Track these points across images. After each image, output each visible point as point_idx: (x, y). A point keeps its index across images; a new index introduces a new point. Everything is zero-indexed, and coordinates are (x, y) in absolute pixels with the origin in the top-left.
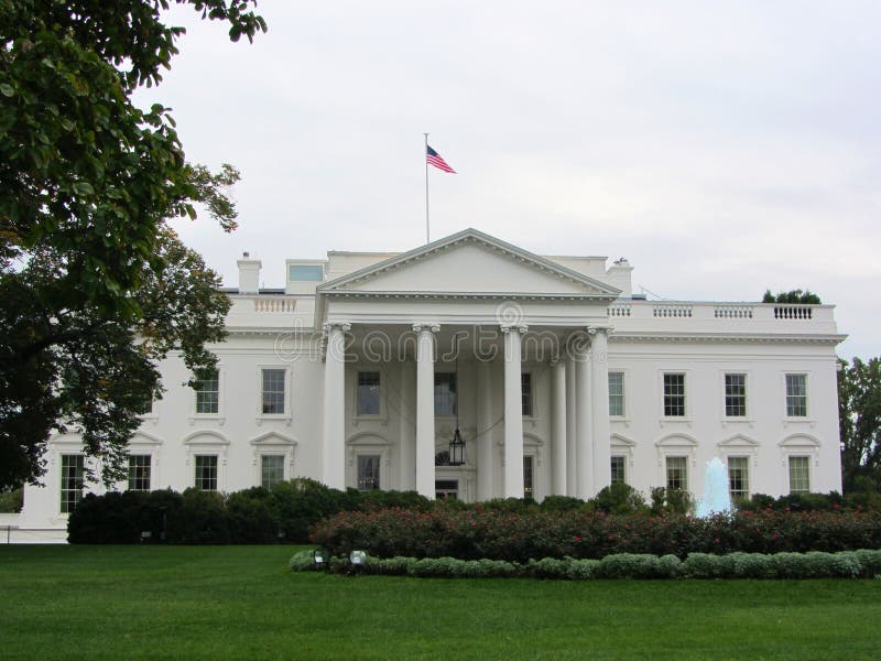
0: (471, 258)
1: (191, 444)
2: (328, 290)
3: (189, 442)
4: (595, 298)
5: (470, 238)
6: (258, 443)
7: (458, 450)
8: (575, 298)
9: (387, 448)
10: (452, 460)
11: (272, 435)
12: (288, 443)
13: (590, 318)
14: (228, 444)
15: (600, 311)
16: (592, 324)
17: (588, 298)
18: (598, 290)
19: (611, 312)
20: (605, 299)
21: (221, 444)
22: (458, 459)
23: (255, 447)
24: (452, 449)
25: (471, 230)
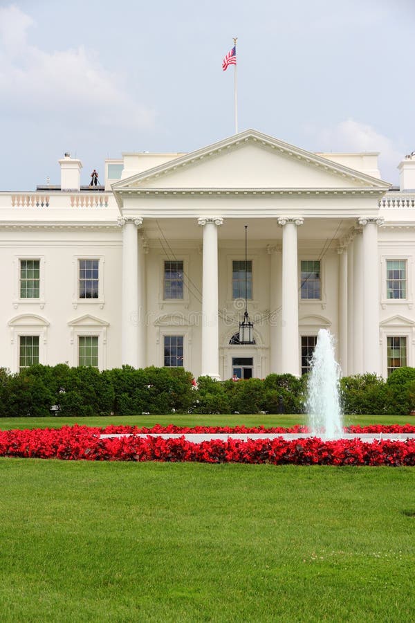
0: (251, 156)
1: (16, 326)
2: (121, 188)
3: (13, 324)
4: (365, 192)
5: (251, 138)
6: (75, 324)
7: (246, 330)
8: (347, 192)
9: (190, 329)
10: (241, 340)
11: (88, 317)
12: (102, 325)
13: (361, 210)
14: (48, 326)
15: (372, 204)
16: (363, 216)
17: (360, 192)
18: (369, 184)
19: (382, 203)
20: (375, 192)
21: (42, 326)
22: (246, 339)
23: (72, 328)
24: (241, 329)
25: (251, 131)
